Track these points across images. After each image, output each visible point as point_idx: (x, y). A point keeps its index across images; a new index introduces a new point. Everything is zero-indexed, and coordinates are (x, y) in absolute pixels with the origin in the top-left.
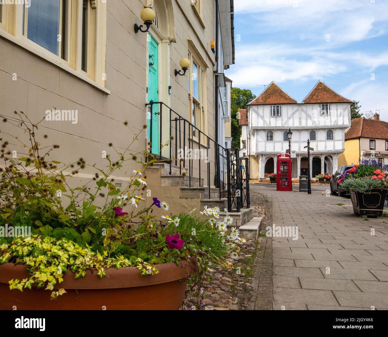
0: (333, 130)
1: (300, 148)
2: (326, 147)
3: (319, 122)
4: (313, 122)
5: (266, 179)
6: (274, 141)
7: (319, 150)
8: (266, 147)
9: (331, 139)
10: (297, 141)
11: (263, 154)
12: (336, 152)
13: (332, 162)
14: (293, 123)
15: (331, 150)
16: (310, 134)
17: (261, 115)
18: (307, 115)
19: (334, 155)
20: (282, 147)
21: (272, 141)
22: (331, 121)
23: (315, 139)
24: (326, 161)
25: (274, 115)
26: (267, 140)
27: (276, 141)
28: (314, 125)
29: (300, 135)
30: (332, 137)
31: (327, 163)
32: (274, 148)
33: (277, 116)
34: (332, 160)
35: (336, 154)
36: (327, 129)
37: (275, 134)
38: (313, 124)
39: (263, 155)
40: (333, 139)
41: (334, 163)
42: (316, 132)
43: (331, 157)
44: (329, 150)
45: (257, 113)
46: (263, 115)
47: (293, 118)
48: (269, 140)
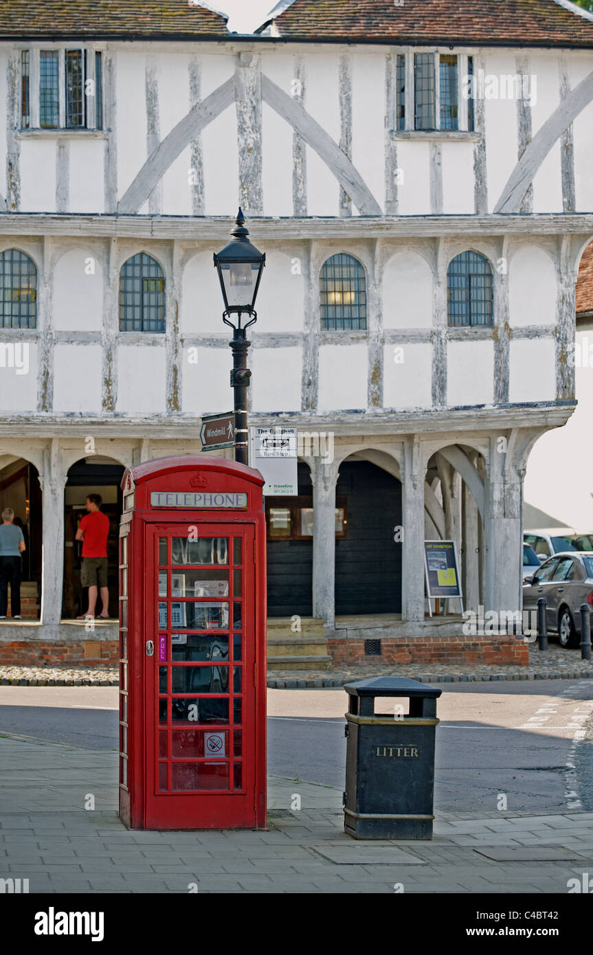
0: (490, 254)
2: (440, 385)
3: (391, 185)
4: (349, 188)
9: (482, 320)
12: (515, 418)
14: (197, 189)
16: (325, 279)
18: (300, 134)
20: (108, 382)
23: (360, 319)
27: (62, 333)
28: (355, 211)
30: (482, 309)
32: (43, 386)
33: (68, 126)
35: (513, 435)
36: (450, 239)
37: (50, 277)
38: (345, 198)
40: (490, 323)
41: (496, 509)
42: (368, 266)
44: (466, 408)
47: (196, 150)
48: (7, 320)
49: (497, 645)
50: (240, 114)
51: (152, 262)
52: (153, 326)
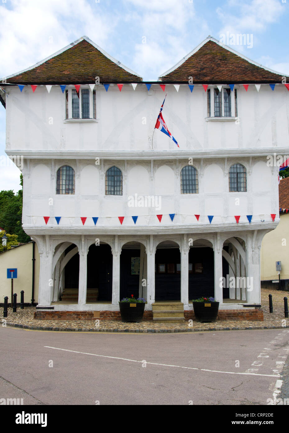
0: (245, 164)
3: (206, 138)
4: (190, 140)
5: (53, 308)
6: (76, 194)
9: (242, 189)
11: (47, 233)
12: (256, 227)
13: (243, 257)
14: (132, 141)
16: (182, 175)
19: (249, 236)
21: (70, 195)
22: (240, 138)
23: (195, 189)
24: (228, 254)
25: (76, 116)
26: (58, 191)
27: (84, 196)
29: (152, 179)
30: (242, 185)
31: (231, 260)
33: (83, 118)
34: (245, 249)
35: (255, 233)
36: (230, 159)
37: (79, 175)
38: (189, 143)
39: (47, 239)
40: (246, 191)
41: (250, 261)
42: (198, 170)
43: (242, 243)
47: (132, 127)
48: (64, 192)
49: (251, 313)
50: (148, 113)
51: (118, 170)
52: (118, 193)
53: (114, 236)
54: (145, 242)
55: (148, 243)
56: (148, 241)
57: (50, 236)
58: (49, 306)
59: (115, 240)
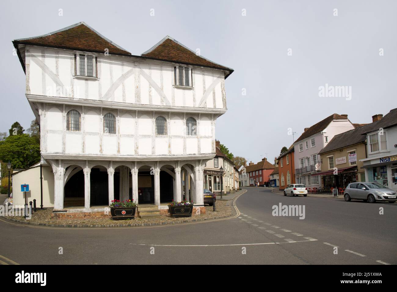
1: (137, 148)
2: (185, 149)
3: (173, 99)
4: (163, 99)
5: (66, 211)
6: (82, 131)
7: (173, 153)
8: (64, 144)
9: (194, 133)
10: (132, 135)
11: (60, 158)
12: (202, 157)
13: (192, 175)
14: (124, 96)
15: (195, 154)
17: (51, 72)
18: (150, 84)
19: (197, 163)
20: (101, 146)
21: (77, 131)
22: (194, 100)
23: (165, 132)
26: (68, 128)
27: (88, 133)
28: (165, 105)
29: (136, 123)
32: (83, 146)
33: (88, 77)
36: (187, 113)
37: (84, 117)
38: (162, 101)
39: (60, 162)
42: (167, 120)
44: (191, 154)
45: (41, 67)
46: (57, 72)
47: (123, 86)
48: (73, 129)
50: (135, 78)
52: (113, 132)
53: (110, 162)
54: (131, 167)
55: (133, 166)
56: (133, 165)
57: (62, 160)
58: (62, 210)
59: (110, 163)
